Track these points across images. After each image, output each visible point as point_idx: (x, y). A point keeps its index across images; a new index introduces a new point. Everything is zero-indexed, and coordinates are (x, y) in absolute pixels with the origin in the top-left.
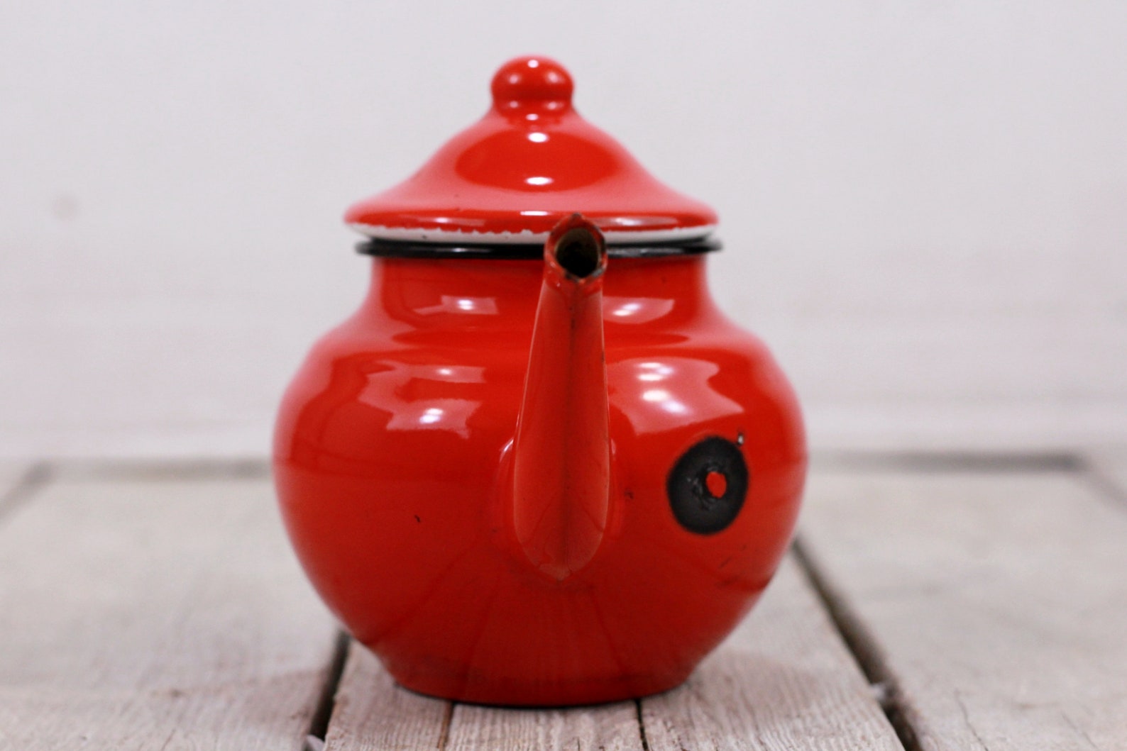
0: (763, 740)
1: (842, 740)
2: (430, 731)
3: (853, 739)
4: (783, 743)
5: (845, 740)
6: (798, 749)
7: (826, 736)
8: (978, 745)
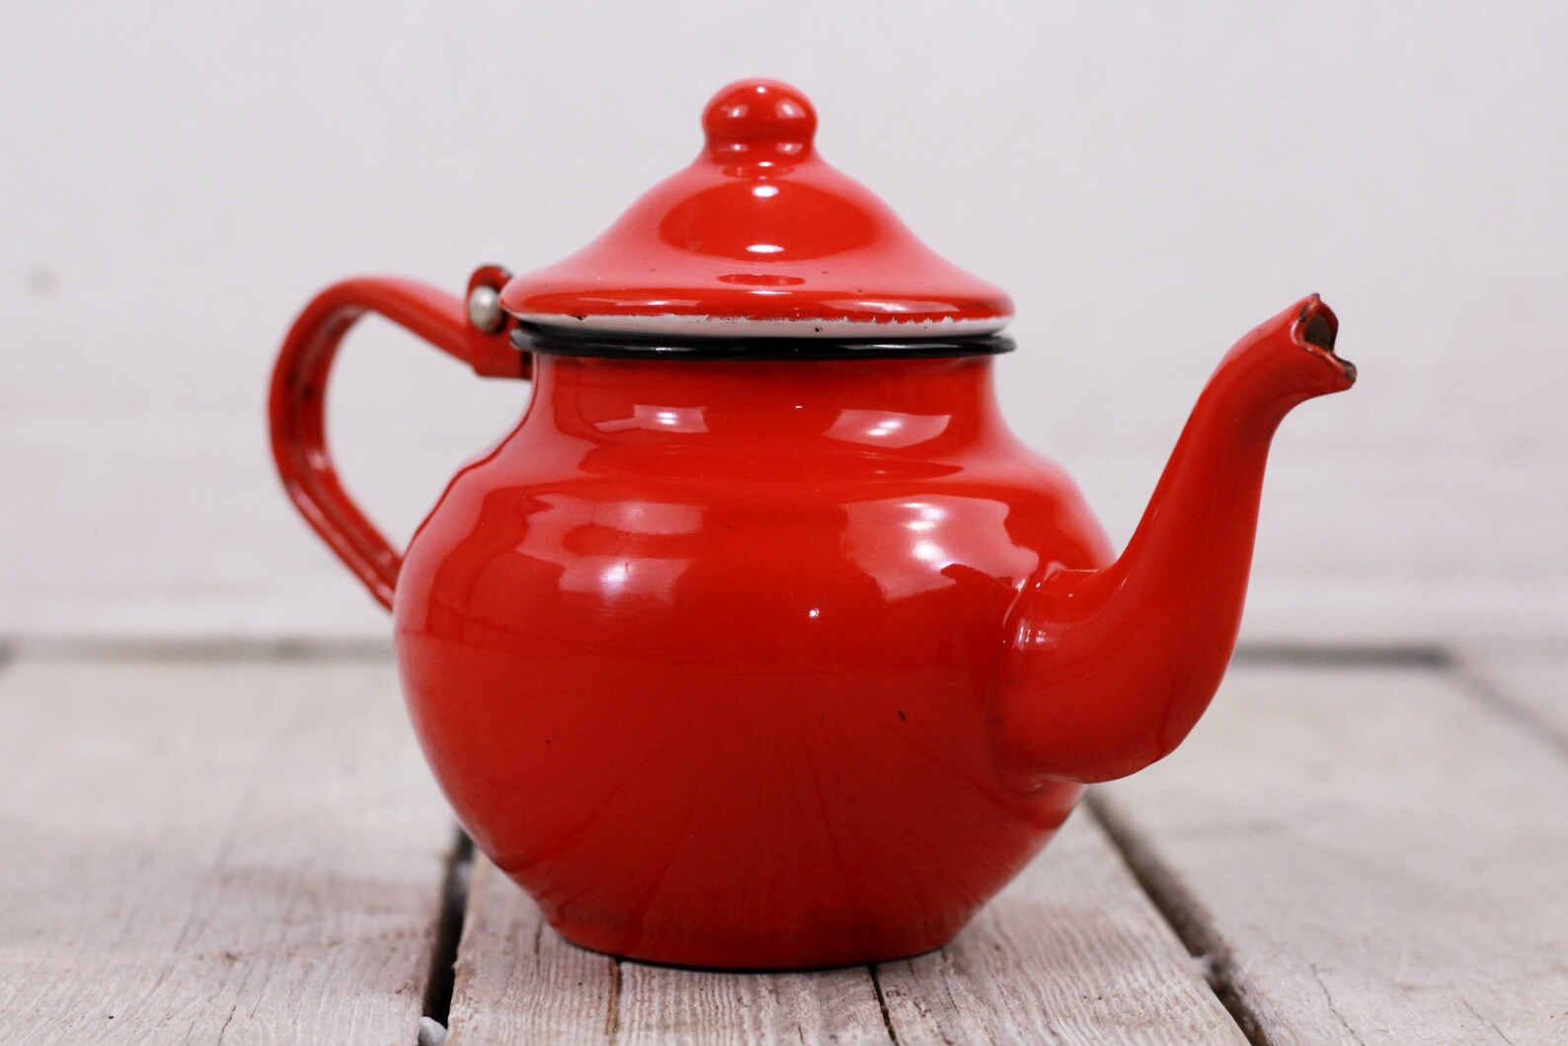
0: (1055, 1030)
1: (1163, 1030)
2: (592, 1012)
3: (1179, 1029)
4: (1084, 1034)
5: (1168, 1031)
6: (1104, 1042)
7: (1140, 1024)
8: (1351, 1039)
